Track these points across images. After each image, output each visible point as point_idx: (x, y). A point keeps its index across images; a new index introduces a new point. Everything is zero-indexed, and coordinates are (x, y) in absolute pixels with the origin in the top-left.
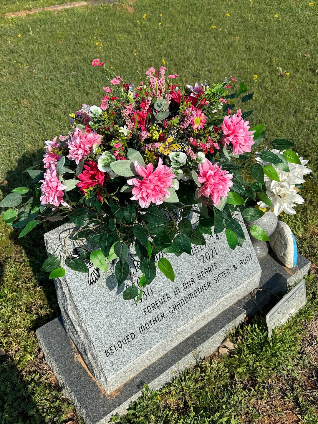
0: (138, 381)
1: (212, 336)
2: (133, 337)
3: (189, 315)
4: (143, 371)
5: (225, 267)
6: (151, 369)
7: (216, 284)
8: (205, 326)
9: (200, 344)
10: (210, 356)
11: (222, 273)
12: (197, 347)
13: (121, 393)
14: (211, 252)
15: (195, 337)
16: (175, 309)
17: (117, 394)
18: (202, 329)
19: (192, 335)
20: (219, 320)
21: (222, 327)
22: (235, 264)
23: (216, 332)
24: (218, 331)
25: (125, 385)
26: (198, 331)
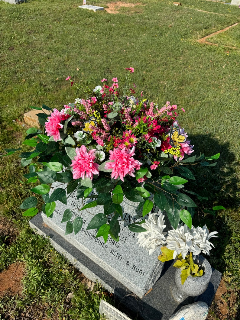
0: (53, 234)
1: (89, 268)
2: (60, 214)
3: (85, 243)
4: (59, 235)
5: (122, 254)
6: (61, 239)
7: (110, 253)
8: (95, 263)
9: (81, 262)
10: (84, 276)
11: (118, 254)
12: (79, 261)
13: (46, 228)
14: (123, 236)
15: (85, 258)
16: (82, 231)
17: (45, 226)
18: (92, 262)
19: (86, 256)
20: (102, 272)
21: (96, 275)
22: (129, 262)
23: (91, 271)
24: (93, 272)
25: (50, 229)
26: (90, 259)
